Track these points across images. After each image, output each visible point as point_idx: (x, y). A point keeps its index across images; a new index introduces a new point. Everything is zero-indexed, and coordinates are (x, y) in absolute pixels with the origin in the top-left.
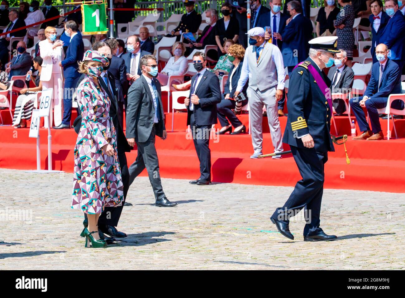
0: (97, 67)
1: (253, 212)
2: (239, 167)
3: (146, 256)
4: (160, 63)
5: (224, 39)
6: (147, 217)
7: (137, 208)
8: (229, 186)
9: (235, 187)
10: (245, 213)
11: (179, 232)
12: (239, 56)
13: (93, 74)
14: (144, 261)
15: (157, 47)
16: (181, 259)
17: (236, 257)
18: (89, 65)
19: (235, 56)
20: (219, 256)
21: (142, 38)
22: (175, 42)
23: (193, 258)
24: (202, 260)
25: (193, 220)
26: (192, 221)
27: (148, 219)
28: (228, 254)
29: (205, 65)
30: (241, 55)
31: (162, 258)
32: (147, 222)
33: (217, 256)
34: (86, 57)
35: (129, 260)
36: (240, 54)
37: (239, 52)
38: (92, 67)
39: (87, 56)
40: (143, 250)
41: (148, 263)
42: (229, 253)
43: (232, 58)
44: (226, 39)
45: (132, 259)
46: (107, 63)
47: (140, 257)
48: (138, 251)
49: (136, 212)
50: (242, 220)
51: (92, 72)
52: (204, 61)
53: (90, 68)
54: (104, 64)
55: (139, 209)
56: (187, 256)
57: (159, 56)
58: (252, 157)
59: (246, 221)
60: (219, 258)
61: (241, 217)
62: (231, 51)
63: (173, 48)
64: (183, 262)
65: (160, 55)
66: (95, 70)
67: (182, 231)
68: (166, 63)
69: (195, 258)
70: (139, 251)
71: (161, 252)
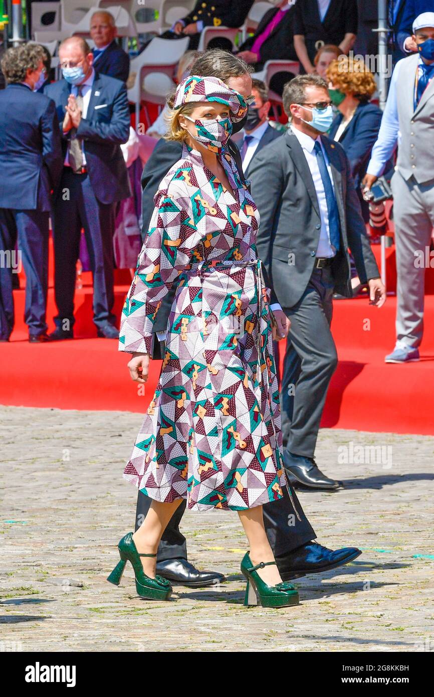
0: (219, 118)
1: (393, 506)
2: (356, 385)
3: (108, 621)
4: (145, 108)
5: (316, 45)
6: (110, 518)
7: (85, 495)
8: (329, 437)
9: (344, 440)
10: (371, 509)
11: (196, 557)
12: (356, 90)
13: (208, 140)
14: (104, 636)
15: (136, 65)
16: (203, 629)
17: (349, 626)
18: (197, 114)
19: (344, 89)
20: (302, 624)
21: (99, 41)
22: (186, 52)
23: (235, 627)
24: (258, 634)
25: (233, 526)
26: (230, 529)
27: (113, 524)
28: (327, 617)
29: (266, 113)
30: (361, 88)
31: (151, 627)
32: (111, 531)
33: (297, 623)
34: (186, 93)
35: (62, 631)
36: (357, 86)
37: (355, 80)
38: (204, 121)
39: (191, 90)
40: (100, 606)
41: (113, 639)
42: (330, 616)
43: (338, 96)
44: (323, 43)
45: (70, 631)
46: (242, 111)
47: (91, 626)
48: (87, 609)
49: (81, 505)
50: (364, 527)
51: (205, 134)
52: (264, 102)
53: (198, 123)
54: (235, 112)
55: (89, 498)
56: (218, 621)
57: (142, 90)
58: (388, 359)
59: (373, 528)
60: (302, 627)
61: (361, 518)
62: (335, 76)
63: (179, 67)
64: (208, 639)
65: (146, 87)
66: (213, 127)
67: (202, 555)
68: (159, 108)
69: (240, 627)
70: (91, 609)
71: (148, 611)
